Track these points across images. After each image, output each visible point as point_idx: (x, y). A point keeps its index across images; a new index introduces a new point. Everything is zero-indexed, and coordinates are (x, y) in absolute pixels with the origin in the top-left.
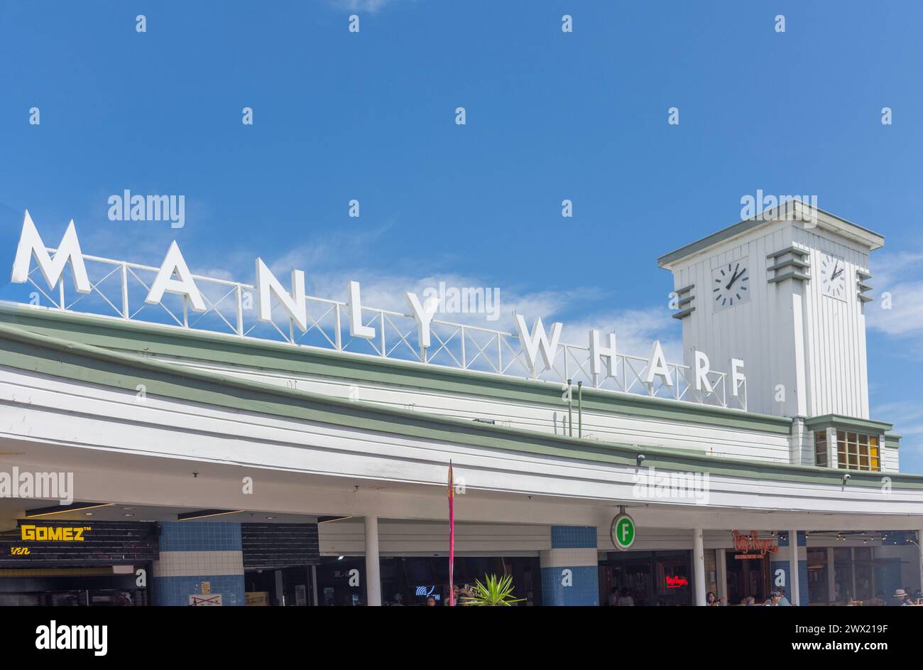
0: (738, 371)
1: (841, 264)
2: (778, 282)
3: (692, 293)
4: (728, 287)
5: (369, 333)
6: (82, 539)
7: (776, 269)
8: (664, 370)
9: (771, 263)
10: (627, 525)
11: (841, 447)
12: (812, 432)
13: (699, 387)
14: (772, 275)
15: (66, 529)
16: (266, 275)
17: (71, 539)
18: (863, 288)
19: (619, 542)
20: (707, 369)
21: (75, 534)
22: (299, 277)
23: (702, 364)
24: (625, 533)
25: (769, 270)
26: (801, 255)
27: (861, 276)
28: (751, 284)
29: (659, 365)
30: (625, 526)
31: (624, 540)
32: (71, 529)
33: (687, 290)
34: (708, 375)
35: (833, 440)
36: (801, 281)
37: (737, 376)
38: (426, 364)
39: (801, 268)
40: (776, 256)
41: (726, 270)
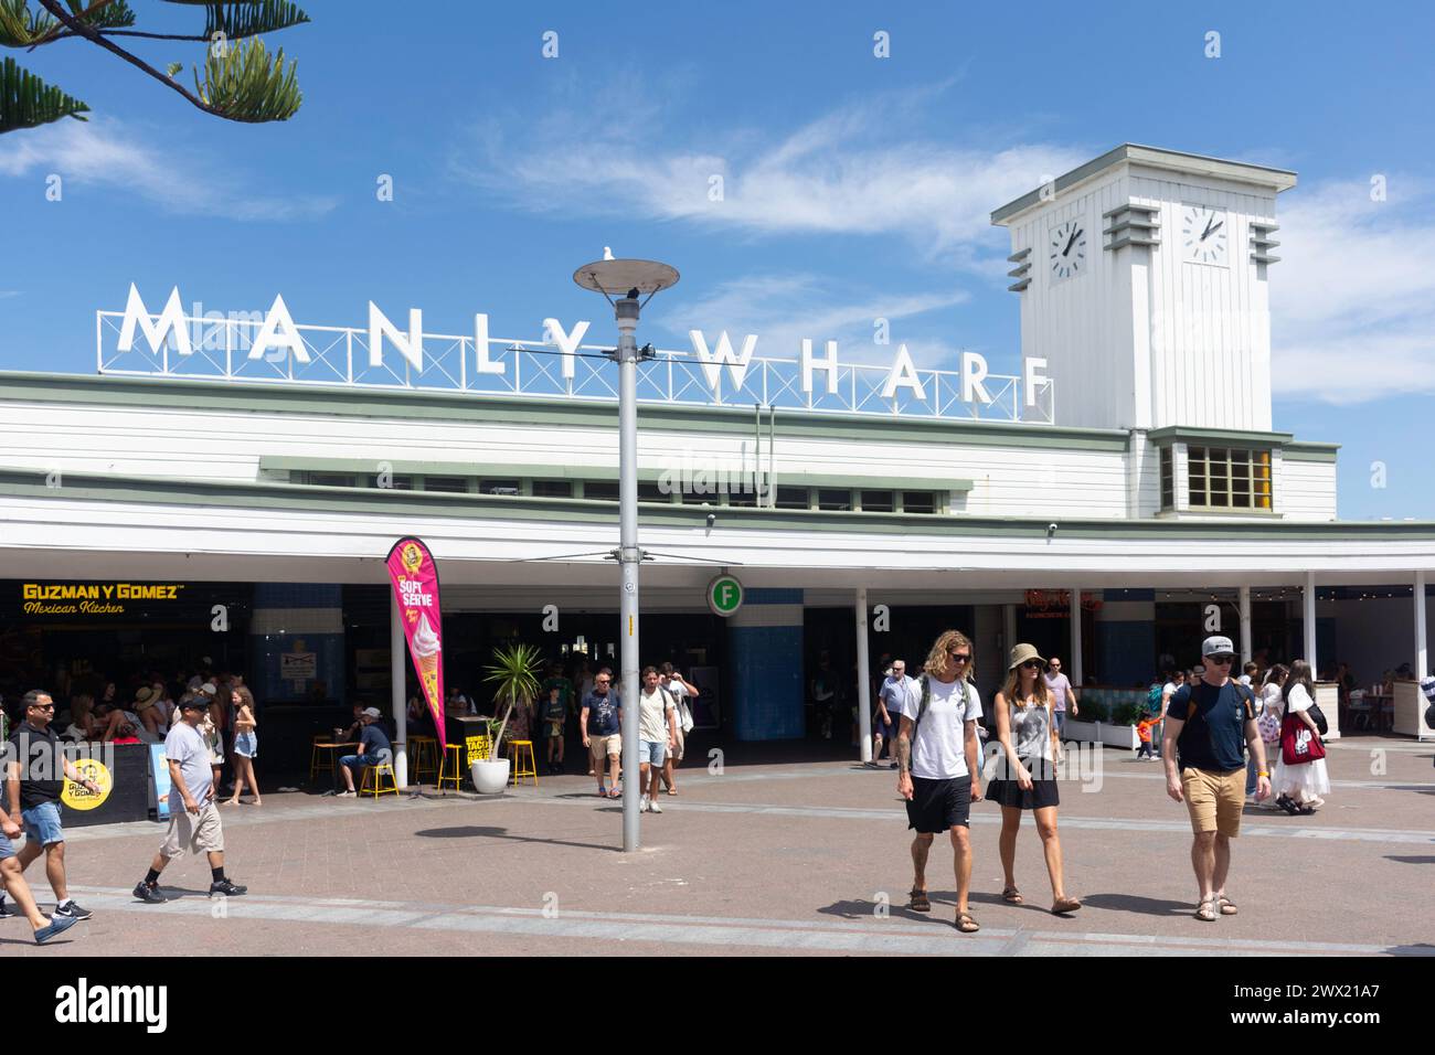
0: (1036, 373)
1: (1219, 217)
2: (1116, 248)
3: (1030, 258)
4: (1065, 253)
5: (499, 368)
6: (175, 597)
7: (1114, 232)
8: (913, 381)
9: (1108, 224)
10: (730, 588)
11: (1195, 469)
12: (1158, 448)
13: (968, 397)
14: (1108, 240)
15: (159, 588)
16: (378, 320)
17: (164, 597)
18: (1262, 246)
19: (716, 606)
20: (983, 372)
21: (168, 592)
22: (416, 316)
23: (975, 368)
24: (725, 596)
25: (1106, 233)
26: (1146, 213)
27: (1260, 230)
28: (1089, 250)
29: (905, 373)
30: (725, 588)
31: (725, 603)
32: (164, 588)
33: (1023, 255)
34: (986, 383)
35: (1181, 460)
36: (1147, 247)
37: (1032, 380)
38: (570, 397)
39: (1147, 230)
40: (1115, 215)
41: (1064, 231)
